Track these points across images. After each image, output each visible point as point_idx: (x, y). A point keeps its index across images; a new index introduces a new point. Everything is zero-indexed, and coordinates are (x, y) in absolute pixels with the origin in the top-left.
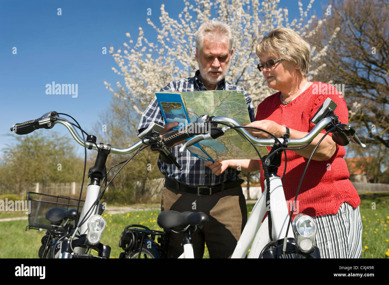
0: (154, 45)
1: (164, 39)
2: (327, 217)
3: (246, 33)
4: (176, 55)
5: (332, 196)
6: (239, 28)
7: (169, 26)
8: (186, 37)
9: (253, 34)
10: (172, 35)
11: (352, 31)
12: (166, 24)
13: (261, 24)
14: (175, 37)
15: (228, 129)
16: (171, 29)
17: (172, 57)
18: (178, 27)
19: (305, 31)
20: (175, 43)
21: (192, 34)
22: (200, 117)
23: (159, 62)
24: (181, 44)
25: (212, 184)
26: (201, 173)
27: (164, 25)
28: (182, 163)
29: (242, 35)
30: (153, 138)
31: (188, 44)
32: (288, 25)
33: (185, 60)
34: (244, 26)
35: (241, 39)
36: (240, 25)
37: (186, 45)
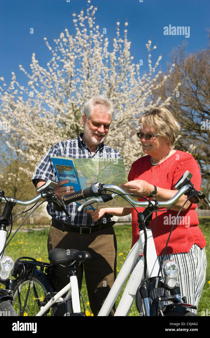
0: (25, 88)
1: (34, 84)
2: (181, 255)
3: (104, 83)
4: (44, 99)
5: (186, 239)
6: (98, 78)
7: (39, 73)
8: (53, 83)
9: (110, 85)
10: (41, 80)
11: (190, 85)
12: (36, 71)
13: (117, 76)
14: (44, 82)
15: (116, 196)
16: (40, 75)
17: (40, 99)
18: (47, 74)
19: (152, 84)
20: (43, 88)
21: (59, 82)
22: (94, 184)
23: (29, 104)
24: (49, 89)
25: (92, 225)
26: (84, 215)
27: (34, 71)
28: (69, 208)
29: (101, 84)
30: (50, 193)
31: (55, 90)
32: (139, 78)
33: (52, 104)
34: (103, 77)
35: (100, 87)
36: (99, 76)
37: (53, 90)
